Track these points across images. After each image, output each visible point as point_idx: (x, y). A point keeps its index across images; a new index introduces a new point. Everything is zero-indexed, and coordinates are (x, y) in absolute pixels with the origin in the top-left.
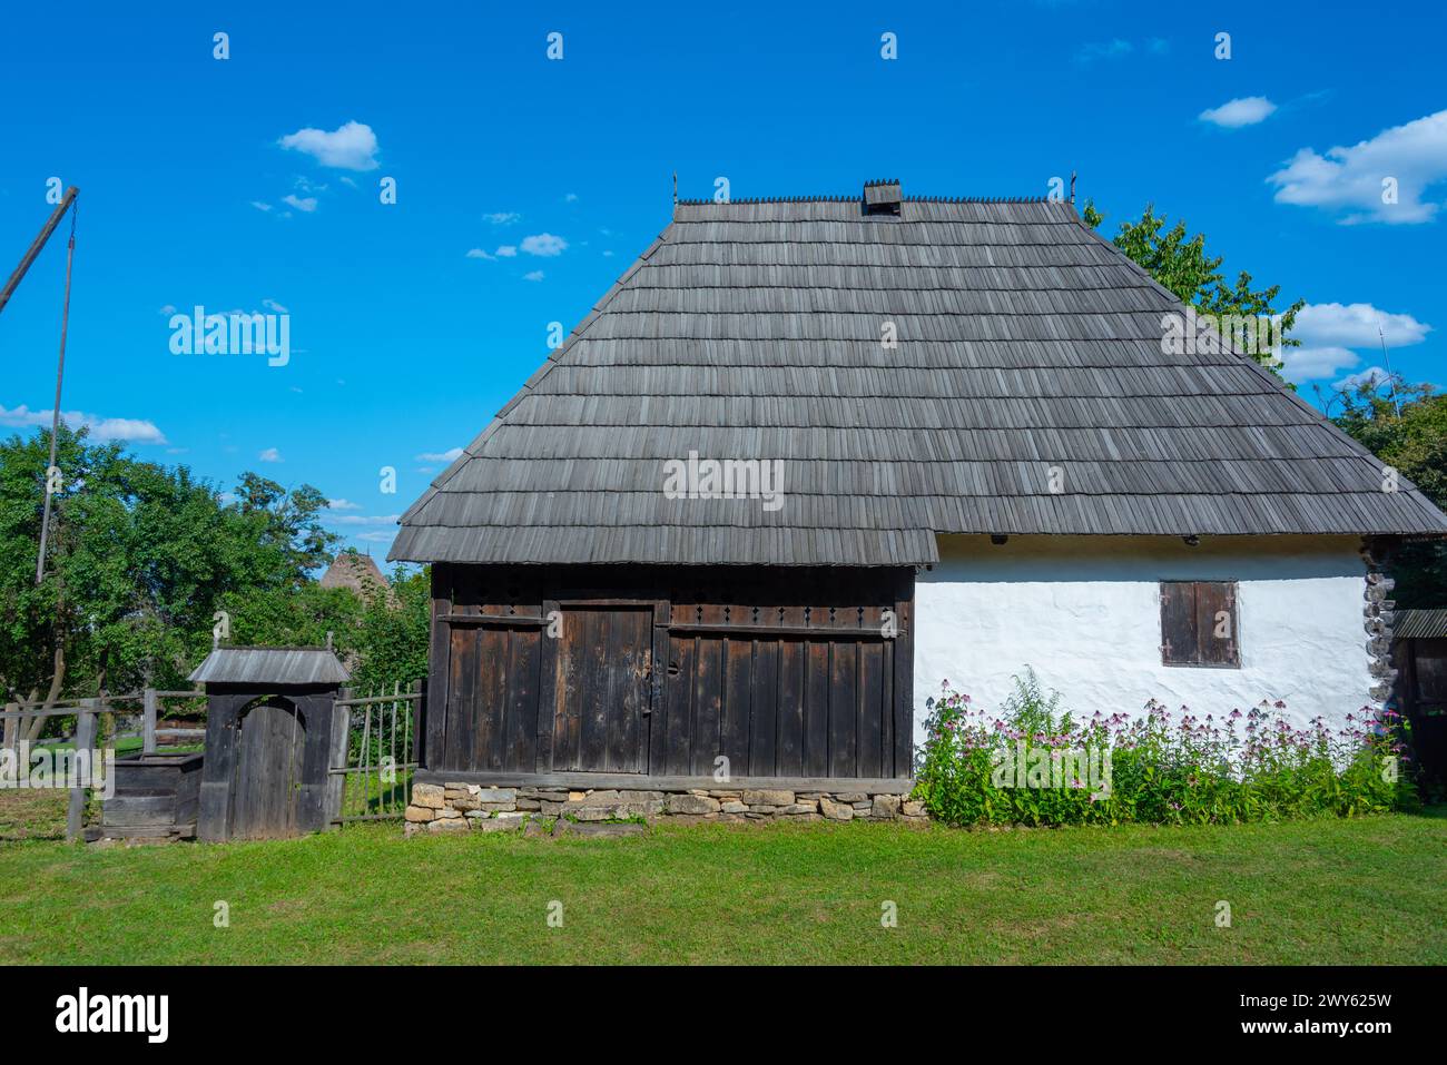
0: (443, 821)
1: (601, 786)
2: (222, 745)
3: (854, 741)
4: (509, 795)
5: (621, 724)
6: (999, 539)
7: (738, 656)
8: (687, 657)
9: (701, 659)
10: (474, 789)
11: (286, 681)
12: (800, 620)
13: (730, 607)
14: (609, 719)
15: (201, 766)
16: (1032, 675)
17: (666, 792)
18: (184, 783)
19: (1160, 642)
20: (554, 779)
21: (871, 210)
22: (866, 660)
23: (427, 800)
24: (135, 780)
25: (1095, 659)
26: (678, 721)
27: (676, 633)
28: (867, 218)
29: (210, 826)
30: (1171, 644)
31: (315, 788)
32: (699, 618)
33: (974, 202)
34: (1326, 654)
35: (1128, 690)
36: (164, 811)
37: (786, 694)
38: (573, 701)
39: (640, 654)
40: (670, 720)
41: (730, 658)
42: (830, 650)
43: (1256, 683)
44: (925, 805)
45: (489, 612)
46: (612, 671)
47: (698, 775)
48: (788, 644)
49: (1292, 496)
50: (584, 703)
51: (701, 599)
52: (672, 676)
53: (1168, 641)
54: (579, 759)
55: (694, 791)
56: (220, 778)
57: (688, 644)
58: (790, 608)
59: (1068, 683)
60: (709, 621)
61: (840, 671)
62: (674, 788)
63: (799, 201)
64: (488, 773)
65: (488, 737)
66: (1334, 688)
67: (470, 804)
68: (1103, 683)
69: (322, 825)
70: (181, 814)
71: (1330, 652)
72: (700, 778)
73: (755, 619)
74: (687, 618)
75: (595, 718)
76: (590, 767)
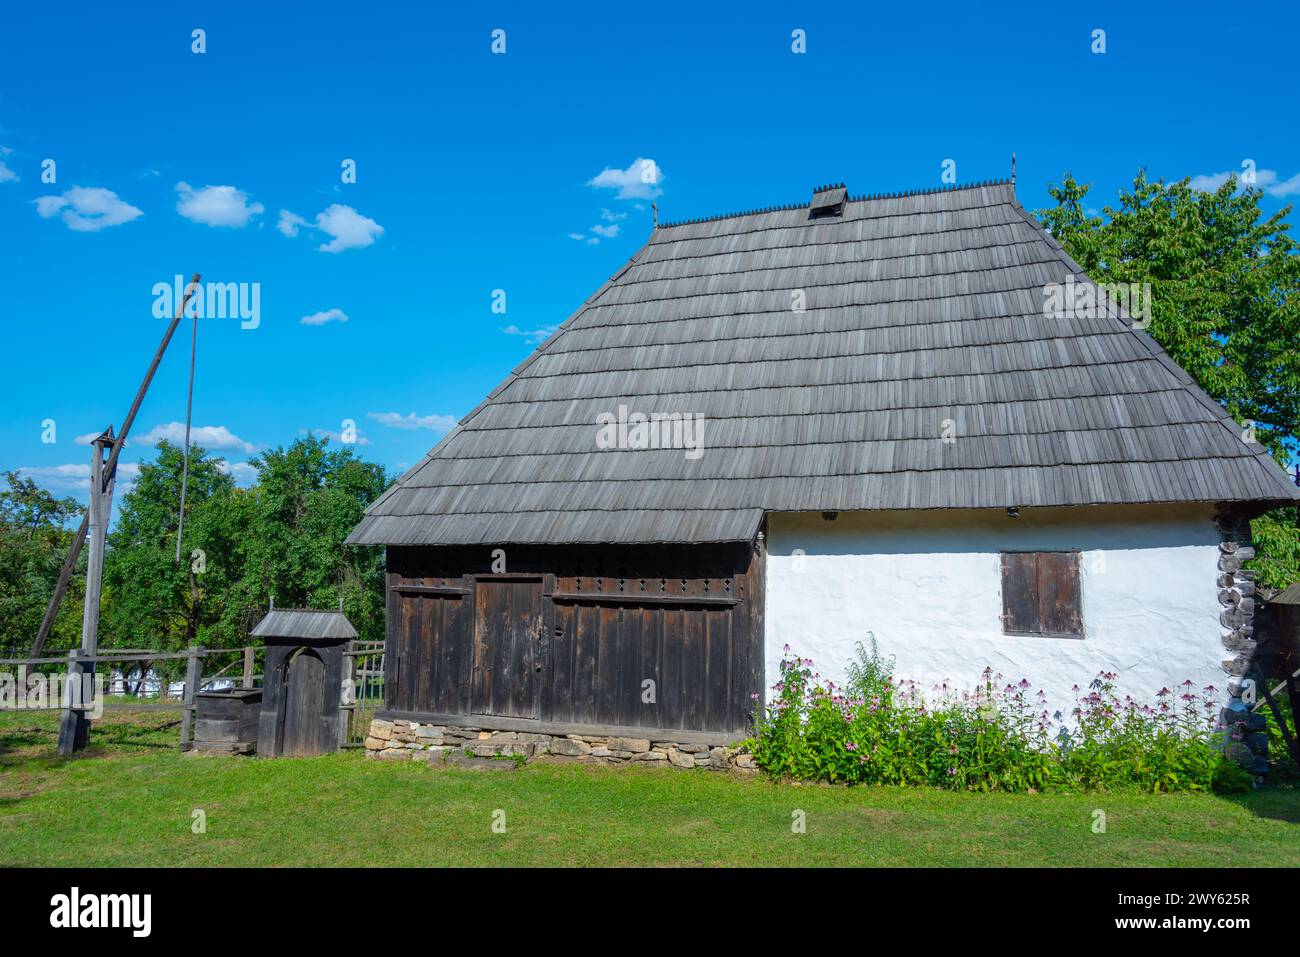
0: (390, 750)
1: (504, 728)
2: (273, 684)
3: (700, 698)
4: (437, 732)
5: (521, 678)
6: (830, 515)
7: (608, 622)
8: (569, 621)
9: (580, 624)
10: (414, 726)
11: (308, 636)
12: (658, 590)
13: (602, 579)
14: (513, 672)
15: (260, 701)
16: (874, 642)
17: (552, 736)
18: (248, 712)
19: (1001, 612)
20: (471, 721)
21: (818, 213)
22: (711, 627)
23: (379, 733)
24: (214, 708)
25: (935, 628)
26: (562, 676)
27: (558, 601)
28: (812, 222)
29: (265, 745)
30: (1012, 612)
31: (330, 719)
32: (579, 588)
33: (915, 194)
34: (1176, 626)
35: (966, 658)
36: (232, 731)
37: (646, 655)
38: (487, 656)
39: (535, 619)
40: (556, 675)
41: (602, 623)
42: (682, 618)
43: (1098, 654)
44: (754, 758)
45: (427, 584)
46: (514, 632)
47: (577, 722)
48: (646, 611)
49: (1125, 466)
50: (495, 657)
51: (579, 572)
52: (558, 637)
53: (1009, 609)
54: (491, 705)
55: (571, 736)
56: (271, 709)
57: (568, 611)
58: (650, 580)
59: (907, 649)
60: (586, 591)
61: (690, 635)
62: (557, 732)
63: (757, 213)
64: (426, 713)
65: (427, 685)
66: (1182, 661)
67: (409, 737)
68: (942, 651)
69: (335, 749)
70: (245, 735)
71: (1179, 623)
72: (577, 725)
73: (622, 589)
74: (569, 589)
75: (502, 672)
76: (499, 712)
